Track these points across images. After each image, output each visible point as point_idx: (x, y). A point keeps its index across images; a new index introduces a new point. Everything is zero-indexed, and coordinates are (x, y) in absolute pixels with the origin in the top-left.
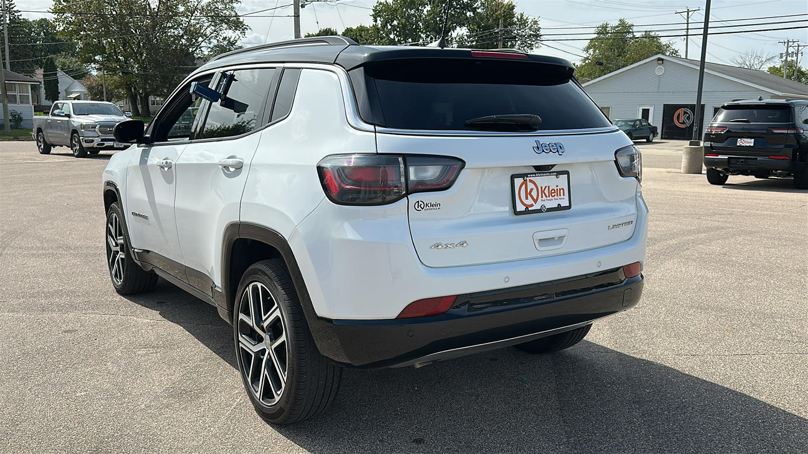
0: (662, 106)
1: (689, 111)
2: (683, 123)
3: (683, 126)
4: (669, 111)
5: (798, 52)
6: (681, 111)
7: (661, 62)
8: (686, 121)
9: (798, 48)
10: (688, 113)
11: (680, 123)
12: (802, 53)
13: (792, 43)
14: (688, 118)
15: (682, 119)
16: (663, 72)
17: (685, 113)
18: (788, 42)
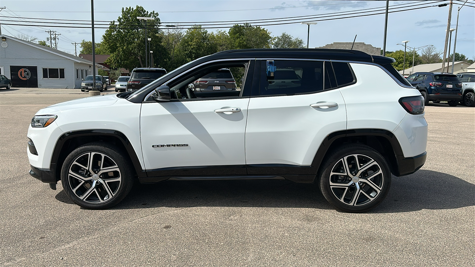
0: (10, 67)
1: (27, 70)
2: (25, 77)
3: (25, 79)
4: (14, 70)
5: (56, 38)
6: (22, 70)
7: (5, 39)
8: (26, 76)
9: (55, 36)
10: (27, 72)
11: (23, 77)
12: (58, 39)
13: (53, 32)
14: (28, 74)
15: (23, 75)
16: (7, 46)
17: (25, 71)
18: (51, 31)
